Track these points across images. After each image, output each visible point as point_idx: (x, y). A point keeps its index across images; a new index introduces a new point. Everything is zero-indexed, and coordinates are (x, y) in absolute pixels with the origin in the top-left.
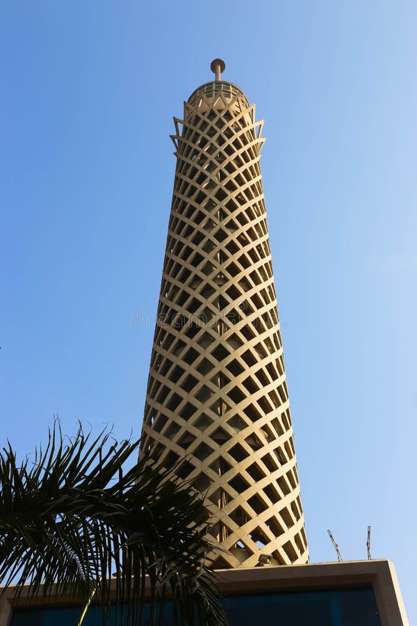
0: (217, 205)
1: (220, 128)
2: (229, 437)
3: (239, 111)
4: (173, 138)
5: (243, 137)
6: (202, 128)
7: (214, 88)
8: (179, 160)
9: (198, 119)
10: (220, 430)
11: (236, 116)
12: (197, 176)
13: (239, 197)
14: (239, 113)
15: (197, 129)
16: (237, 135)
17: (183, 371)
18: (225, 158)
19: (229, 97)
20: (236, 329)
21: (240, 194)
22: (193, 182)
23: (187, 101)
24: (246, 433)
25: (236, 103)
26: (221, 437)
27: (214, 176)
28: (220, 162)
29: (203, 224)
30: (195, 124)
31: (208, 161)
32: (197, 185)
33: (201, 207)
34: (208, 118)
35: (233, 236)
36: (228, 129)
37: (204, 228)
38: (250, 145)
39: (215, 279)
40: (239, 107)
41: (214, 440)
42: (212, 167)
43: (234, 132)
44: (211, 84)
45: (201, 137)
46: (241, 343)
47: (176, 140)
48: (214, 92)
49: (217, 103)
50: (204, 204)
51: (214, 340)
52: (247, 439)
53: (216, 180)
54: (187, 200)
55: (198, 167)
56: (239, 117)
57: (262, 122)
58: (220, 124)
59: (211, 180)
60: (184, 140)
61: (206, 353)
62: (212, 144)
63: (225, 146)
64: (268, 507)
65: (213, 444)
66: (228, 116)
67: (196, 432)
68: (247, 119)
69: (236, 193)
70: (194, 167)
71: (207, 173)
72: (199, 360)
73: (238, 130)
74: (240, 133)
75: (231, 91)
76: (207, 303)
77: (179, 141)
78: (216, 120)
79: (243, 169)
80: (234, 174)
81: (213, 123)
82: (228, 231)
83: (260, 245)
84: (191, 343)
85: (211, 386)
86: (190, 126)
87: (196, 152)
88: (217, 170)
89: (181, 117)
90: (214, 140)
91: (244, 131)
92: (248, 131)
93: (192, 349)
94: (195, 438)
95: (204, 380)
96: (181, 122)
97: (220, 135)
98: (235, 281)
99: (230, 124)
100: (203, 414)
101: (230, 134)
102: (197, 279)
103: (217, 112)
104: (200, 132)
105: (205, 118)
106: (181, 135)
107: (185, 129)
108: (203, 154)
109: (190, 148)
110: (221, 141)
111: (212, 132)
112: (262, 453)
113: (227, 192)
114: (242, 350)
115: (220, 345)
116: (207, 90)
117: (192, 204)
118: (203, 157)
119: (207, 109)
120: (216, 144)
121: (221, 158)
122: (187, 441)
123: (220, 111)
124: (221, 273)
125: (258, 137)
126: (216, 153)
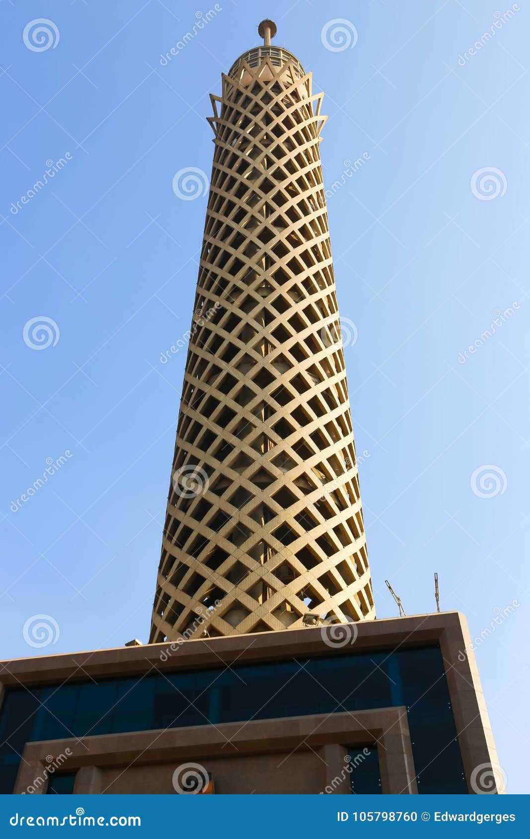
0: (261, 198)
1: (267, 103)
2: (273, 479)
3: (291, 82)
4: (210, 120)
5: (295, 114)
6: (244, 106)
7: (260, 55)
8: (217, 146)
9: (239, 94)
10: (262, 471)
11: (287, 88)
12: (237, 165)
13: (290, 188)
14: (291, 85)
15: (238, 107)
16: (288, 112)
17: (218, 402)
18: (272, 141)
19: (278, 64)
20: (284, 348)
21: (291, 184)
22: (232, 173)
23: (226, 74)
24: (295, 473)
25: (288, 72)
26: (263, 479)
27: (258, 163)
28: (266, 146)
29: (244, 222)
30: (236, 101)
31: (252, 145)
32: (237, 176)
33: (242, 203)
34: (252, 92)
35: (281, 236)
36: (277, 104)
37: (246, 227)
38: (305, 124)
39: (258, 290)
40: (291, 77)
41: (255, 483)
42: (256, 152)
43: (285, 108)
44: (256, 50)
45: (242, 116)
46: (290, 366)
47: (214, 123)
48: (260, 60)
49: (263, 73)
50: (246, 198)
51: (256, 362)
52: (296, 481)
53: (261, 168)
54: (225, 194)
55: (238, 153)
56: (291, 89)
57: (321, 95)
58: (267, 98)
59: (254, 168)
60: (223, 122)
61: (246, 380)
62: (256, 124)
63: (272, 125)
64: (321, 561)
65: (253, 488)
66: (277, 89)
67: (232, 474)
68: (302, 91)
69: (285, 183)
70: (234, 154)
71: (249, 160)
72: (237, 388)
73: (289, 105)
74: (292, 109)
75: (282, 57)
76: (248, 318)
77: (217, 124)
78: (261, 94)
79: (295, 153)
80: (284, 160)
81: (257, 99)
82: (275, 230)
83: (316, 246)
84: (228, 368)
85: (253, 419)
86: (230, 104)
87: (237, 135)
88: (262, 155)
89: (219, 94)
90: (258, 119)
91: (297, 106)
92: (303, 106)
93: (228, 375)
94: (231, 481)
95: (243, 412)
96: (219, 100)
97: (267, 112)
98: (283, 290)
99: (278, 98)
100: (242, 453)
101: (278, 111)
102: (237, 291)
103: (263, 85)
104: (241, 110)
105: (247, 93)
106: (219, 117)
107: (224, 107)
108: (244, 137)
109: (229, 130)
110: (268, 120)
111: (256, 110)
112: (314, 496)
113: (275, 182)
114: (291, 374)
115: (264, 370)
116: (252, 58)
117: (231, 199)
118: (246, 141)
119: (251, 81)
120: (262, 124)
121: (268, 141)
122: (222, 486)
123: (267, 83)
124: (265, 281)
125: (317, 114)
126: (261, 135)
